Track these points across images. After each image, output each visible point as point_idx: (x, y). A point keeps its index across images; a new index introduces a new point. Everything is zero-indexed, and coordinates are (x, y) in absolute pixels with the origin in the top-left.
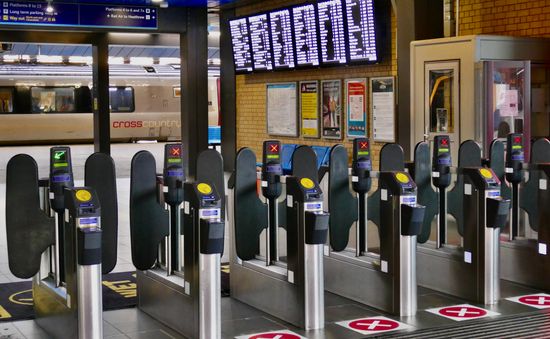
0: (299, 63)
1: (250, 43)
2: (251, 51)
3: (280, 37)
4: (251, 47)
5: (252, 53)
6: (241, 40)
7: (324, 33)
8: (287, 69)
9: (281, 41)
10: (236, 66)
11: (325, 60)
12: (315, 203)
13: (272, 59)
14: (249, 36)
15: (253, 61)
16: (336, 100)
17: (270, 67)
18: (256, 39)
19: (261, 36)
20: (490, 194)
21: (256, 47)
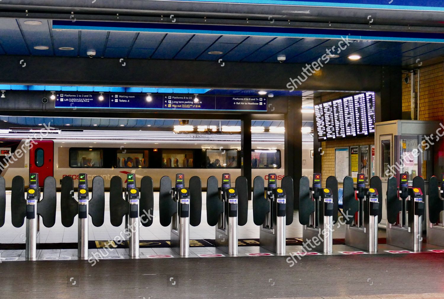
0: (347, 134)
1: (324, 121)
2: (325, 126)
3: (338, 116)
4: (325, 123)
5: (326, 127)
6: (320, 118)
7: (357, 115)
8: (341, 138)
9: (338, 120)
10: (318, 135)
11: (358, 133)
12: (329, 199)
13: (335, 132)
14: (324, 115)
15: (327, 133)
16: (366, 159)
17: (334, 137)
18: (327, 119)
19: (329, 116)
20: (416, 199)
21: (328, 123)
